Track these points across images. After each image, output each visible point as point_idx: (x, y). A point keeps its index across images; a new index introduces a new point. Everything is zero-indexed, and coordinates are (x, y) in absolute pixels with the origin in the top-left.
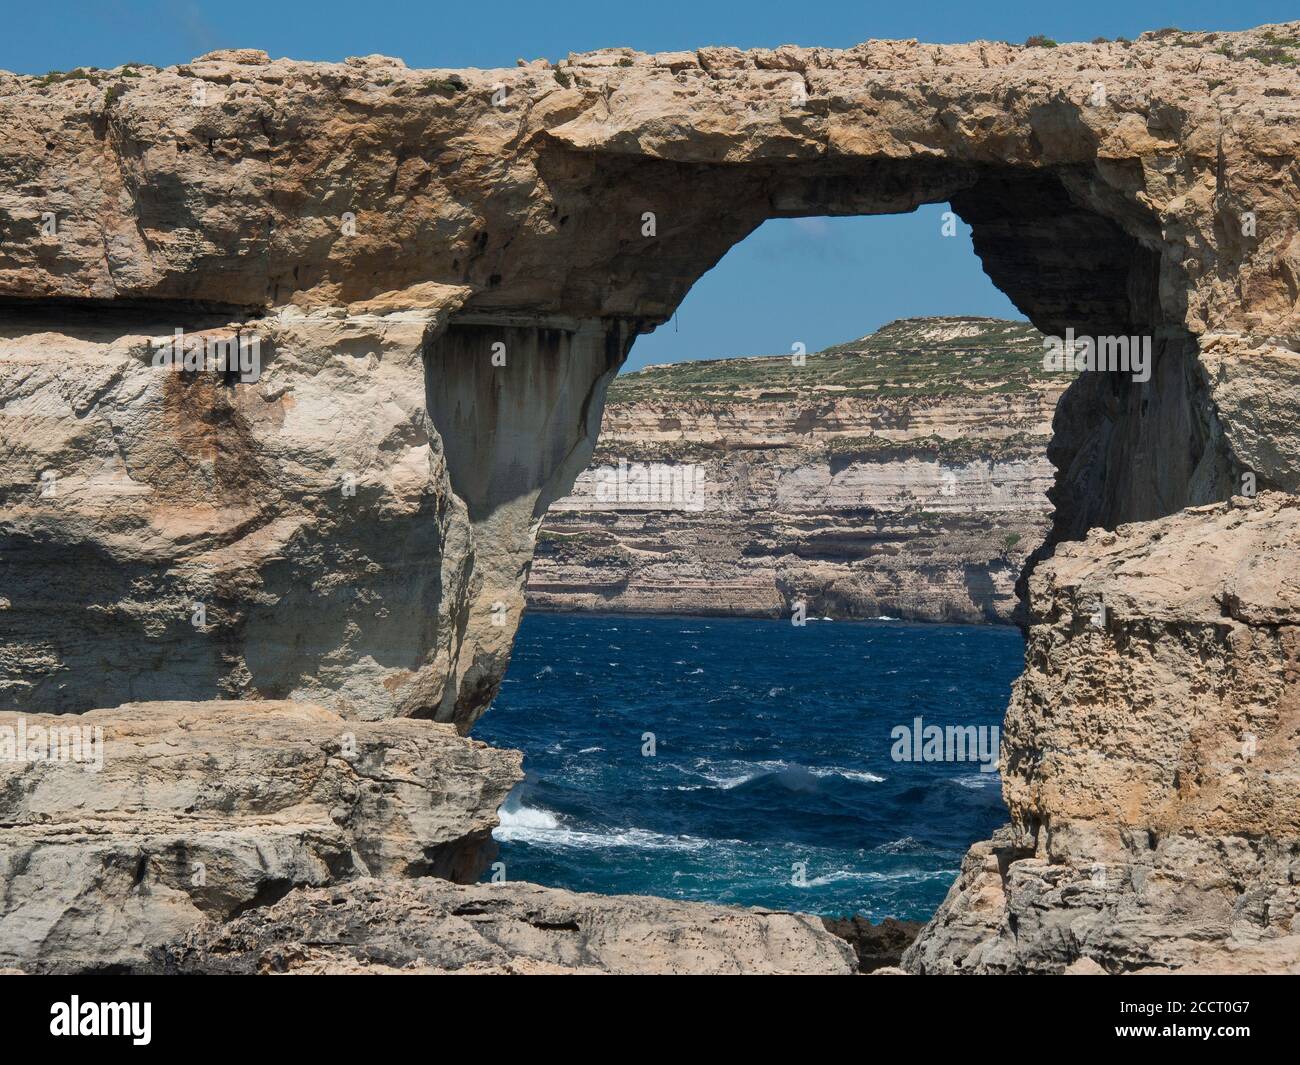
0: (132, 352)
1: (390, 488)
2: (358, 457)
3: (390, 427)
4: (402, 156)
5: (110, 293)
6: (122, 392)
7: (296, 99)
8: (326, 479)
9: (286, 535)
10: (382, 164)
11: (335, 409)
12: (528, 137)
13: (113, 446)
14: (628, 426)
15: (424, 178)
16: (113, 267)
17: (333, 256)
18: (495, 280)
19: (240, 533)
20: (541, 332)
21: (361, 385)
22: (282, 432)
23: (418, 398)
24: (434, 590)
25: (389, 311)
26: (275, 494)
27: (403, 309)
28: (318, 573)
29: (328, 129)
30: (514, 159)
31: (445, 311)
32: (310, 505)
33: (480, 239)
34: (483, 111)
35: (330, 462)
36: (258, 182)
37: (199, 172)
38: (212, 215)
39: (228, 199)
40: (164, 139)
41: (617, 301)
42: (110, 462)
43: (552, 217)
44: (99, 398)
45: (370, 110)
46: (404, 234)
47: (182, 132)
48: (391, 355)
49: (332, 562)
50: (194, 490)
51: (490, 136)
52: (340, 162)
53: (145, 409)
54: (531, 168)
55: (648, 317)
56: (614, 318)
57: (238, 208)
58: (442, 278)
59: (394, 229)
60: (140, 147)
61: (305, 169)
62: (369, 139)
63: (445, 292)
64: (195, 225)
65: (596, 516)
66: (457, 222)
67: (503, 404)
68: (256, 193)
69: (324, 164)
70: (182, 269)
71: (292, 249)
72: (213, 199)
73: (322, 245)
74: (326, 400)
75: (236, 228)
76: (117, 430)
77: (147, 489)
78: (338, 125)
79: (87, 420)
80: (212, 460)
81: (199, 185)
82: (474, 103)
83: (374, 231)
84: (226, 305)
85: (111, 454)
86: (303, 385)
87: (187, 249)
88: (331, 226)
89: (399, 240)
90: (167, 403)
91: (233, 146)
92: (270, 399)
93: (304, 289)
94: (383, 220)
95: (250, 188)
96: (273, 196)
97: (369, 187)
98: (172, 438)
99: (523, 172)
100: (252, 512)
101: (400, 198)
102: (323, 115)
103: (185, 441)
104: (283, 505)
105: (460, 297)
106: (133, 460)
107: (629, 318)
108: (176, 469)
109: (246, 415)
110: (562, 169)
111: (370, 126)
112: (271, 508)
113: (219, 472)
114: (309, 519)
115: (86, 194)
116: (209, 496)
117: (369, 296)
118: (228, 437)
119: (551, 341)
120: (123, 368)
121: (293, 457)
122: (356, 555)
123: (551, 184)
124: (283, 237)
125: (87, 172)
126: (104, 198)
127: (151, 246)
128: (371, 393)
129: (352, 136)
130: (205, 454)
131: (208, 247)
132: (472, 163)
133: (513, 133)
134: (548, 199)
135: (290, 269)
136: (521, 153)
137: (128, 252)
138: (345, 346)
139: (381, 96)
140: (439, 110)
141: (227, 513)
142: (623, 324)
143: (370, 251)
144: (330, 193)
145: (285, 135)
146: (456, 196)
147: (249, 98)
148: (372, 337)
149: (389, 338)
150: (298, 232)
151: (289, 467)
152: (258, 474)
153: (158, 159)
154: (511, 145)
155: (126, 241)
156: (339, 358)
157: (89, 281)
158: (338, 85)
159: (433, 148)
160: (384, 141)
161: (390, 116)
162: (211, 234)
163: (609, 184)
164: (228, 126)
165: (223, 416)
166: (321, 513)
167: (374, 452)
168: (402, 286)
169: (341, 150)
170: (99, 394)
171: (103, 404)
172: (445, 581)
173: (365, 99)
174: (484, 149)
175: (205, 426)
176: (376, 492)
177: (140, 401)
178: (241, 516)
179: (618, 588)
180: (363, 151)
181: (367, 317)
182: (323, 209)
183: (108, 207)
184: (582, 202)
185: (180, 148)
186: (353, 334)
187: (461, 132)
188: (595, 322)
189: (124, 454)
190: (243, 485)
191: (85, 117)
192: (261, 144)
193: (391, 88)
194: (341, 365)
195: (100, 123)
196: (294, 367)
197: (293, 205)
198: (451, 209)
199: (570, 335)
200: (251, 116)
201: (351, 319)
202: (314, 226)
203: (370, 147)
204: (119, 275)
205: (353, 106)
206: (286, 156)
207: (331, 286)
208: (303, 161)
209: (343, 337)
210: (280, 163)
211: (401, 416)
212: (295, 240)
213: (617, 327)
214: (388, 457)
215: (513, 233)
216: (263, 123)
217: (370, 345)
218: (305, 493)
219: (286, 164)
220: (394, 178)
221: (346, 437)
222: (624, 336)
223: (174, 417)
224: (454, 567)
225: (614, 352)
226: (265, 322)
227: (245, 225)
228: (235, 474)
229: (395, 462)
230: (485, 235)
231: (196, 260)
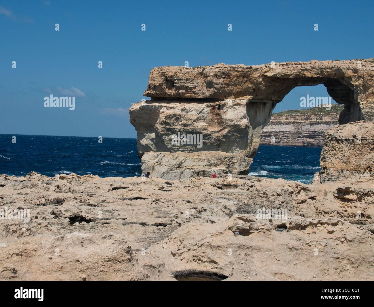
0: (205, 106)
1: (241, 125)
2: (237, 120)
3: (241, 116)
4: (243, 78)
5: (202, 97)
6: (204, 111)
7: (228, 70)
8: (232, 123)
9: (226, 131)
10: (240, 79)
11: (233, 113)
12: (261, 75)
13: (203, 119)
14: (281, 119)
15: (246, 81)
16: (203, 94)
17: (233, 92)
18: (256, 95)
19: (220, 131)
20: (263, 103)
21: (237, 110)
22: (226, 117)
23: (245, 112)
24: (247, 139)
25: (241, 100)
26: (225, 125)
27: (243, 99)
28: (231, 137)
29: (233, 74)
30: (259, 78)
31: (249, 100)
32: (230, 127)
33: (254, 90)
34: (255, 71)
35: (233, 121)
36: (223, 82)
37: (215, 80)
38: (217, 86)
39: (219, 84)
40: (210, 76)
41: (274, 98)
42: (202, 121)
43: (265, 86)
44: (201, 112)
45: (239, 71)
46: (243, 89)
47: (213, 75)
48: (241, 106)
49: (233, 135)
50: (214, 125)
51: (256, 75)
52: (235, 79)
53: (207, 113)
54: (262, 79)
55: (278, 101)
56: (274, 101)
57: (220, 85)
58: (249, 95)
59: (242, 88)
60: (207, 77)
61: (230, 80)
62: (239, 76)
63: (249, 97)
64: (214, 88)
65: (276, 132)
66: (251, 87)
67: (257, 113)
68: (223, 83)
69: (232, 79)
70: (212, 94)
71: (228, 91)
72: (217, 84)
73: (232, 90)
74: (232, 112)
75: (220, 88)
76: (203, 116)
77: (207, 125)
78: (234, 74)
79: (199, 115)
80: (216, 121)
81: (215, 82)
82: (253, 70)
83: (239, 88)
84: (218, 99)
85: (202, 120)
86: (229, 110)
87: (213, 91)
88: (233, 88)
89: (243, 90)
90: (210, 113)
91: (220, 77)
92: (224, 112)
93: (229, 97)
94: (241, 87)
95: (222, 83)
96: (225, 84)
97: (239, 82)
98: (211, 118)
99: (261, 80)
100: (222, 128)
101: (243, 84)
102: (232, 72)
103: (213, 118)
104: (226, 127)
105: (251, 98)
106: (205, 120)
107: (276, 101)
108: (211, 122)
109: (221, 114)
110: (266, 80)
111: (239, 74)
112: (224, 127)
113: (217, 122)
114: (230, 129)
115: (199, 84)
116: (216, 126)
117: (239, 98)
118: (218, 117)
119: (264, 104)
120: (204, 108)
121: (228, 120)
122: (236, 134)
123: (265, 82)
124: (226, 89)
125: (200, 81)
126: (202, 84)
127: (208, 91)
128: (239, 111)
129: (236, 75)
130: (215, 120)
131: (216, 91)
132: (253, 79)
133: (259, 74)
134: (264, 84)
135: (227, 94)
136: (260, 77)
137: (205, 92)
138: (235, 105)
139: (240, 69)
140: (249, 71)
141: (218, 128)
142: (275, 102)
143: (239, 91)
144: (233, 83)
145: (227, 75)
146: (251, 83)
147: (222, 70)
148: (239, 103)
149: (241, 104)
150: (229, 89)
151: (227, 122)
152: (223, 123)
153: (209, 79)
154: (259, 76)
155: (205, 90)
156: (234, 106)
157: (200, 96)
158: (234, 68)
159: (248, 77)
160: (241, 76)
161: (242, 72)
162: (216, 89)
163: (273, 82)
164: (219, 74)
165: (218, 114)
166: (232, 128)
167: (239, 120)
168: (243, 96)
169: (235, 77)
170: (201, 111)
171: (201, 113)
172: (249, 138)
173: (238, 70)
174: (255, 77)
175: (215, 116)
176: (239, 125)
177: (207, 112)
178: (220, 128)
179: (279, 142)
180: (238, 77)
181: (238, 101)
182: (232, 85)
183: (202, 85)
184: (269, 84)
185: (212, 77)
186: (236, 103)
187: (252, 74)
188: (271, 101)
189: (204, 120)
190: (220, 124)
191: (199, 73)
192: (223, 76)
193: (242, 68)
194: (234, 107)
195: (201, 74)
196: (228, 108)
197: (228, 85)
198: (250, 85)
199: (267, 103)
200: (222, 72)
201: (236, 101)
202: (231, 88)
203: (239, 77)
204: (204, 95)
205: (236, 71)
206: (227, 78)
207: (233, 96)
208: (229, 79)
209: (235, 103)
210: (226, 79)
211: (243, 115)
212: (228, 90)
213: (274, 102)
214: (241, 120)
215: (259, 88)
216: (224, 73)
217: (239, 104)
218: (229, 125)
219: (227, 79)
220: (242, 81)
221: (235, 117)
222: (275, 103)
223: (211, 115)
224: (250, 136)
225: (273, 106)
226: (224, 101)
227: (221, 88)
228: (220, 123)
229: (242, 121)
230: (255, 89)
231: (214, 93)
